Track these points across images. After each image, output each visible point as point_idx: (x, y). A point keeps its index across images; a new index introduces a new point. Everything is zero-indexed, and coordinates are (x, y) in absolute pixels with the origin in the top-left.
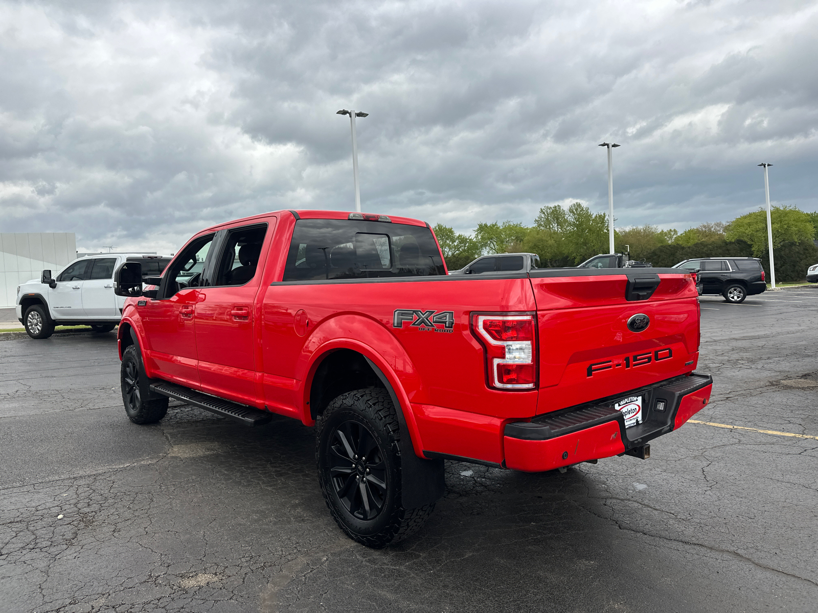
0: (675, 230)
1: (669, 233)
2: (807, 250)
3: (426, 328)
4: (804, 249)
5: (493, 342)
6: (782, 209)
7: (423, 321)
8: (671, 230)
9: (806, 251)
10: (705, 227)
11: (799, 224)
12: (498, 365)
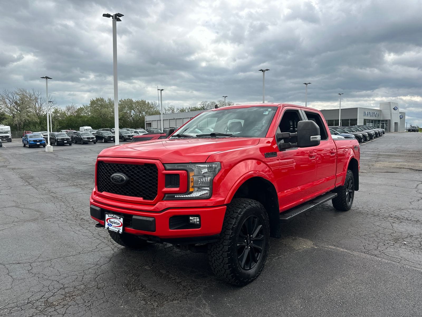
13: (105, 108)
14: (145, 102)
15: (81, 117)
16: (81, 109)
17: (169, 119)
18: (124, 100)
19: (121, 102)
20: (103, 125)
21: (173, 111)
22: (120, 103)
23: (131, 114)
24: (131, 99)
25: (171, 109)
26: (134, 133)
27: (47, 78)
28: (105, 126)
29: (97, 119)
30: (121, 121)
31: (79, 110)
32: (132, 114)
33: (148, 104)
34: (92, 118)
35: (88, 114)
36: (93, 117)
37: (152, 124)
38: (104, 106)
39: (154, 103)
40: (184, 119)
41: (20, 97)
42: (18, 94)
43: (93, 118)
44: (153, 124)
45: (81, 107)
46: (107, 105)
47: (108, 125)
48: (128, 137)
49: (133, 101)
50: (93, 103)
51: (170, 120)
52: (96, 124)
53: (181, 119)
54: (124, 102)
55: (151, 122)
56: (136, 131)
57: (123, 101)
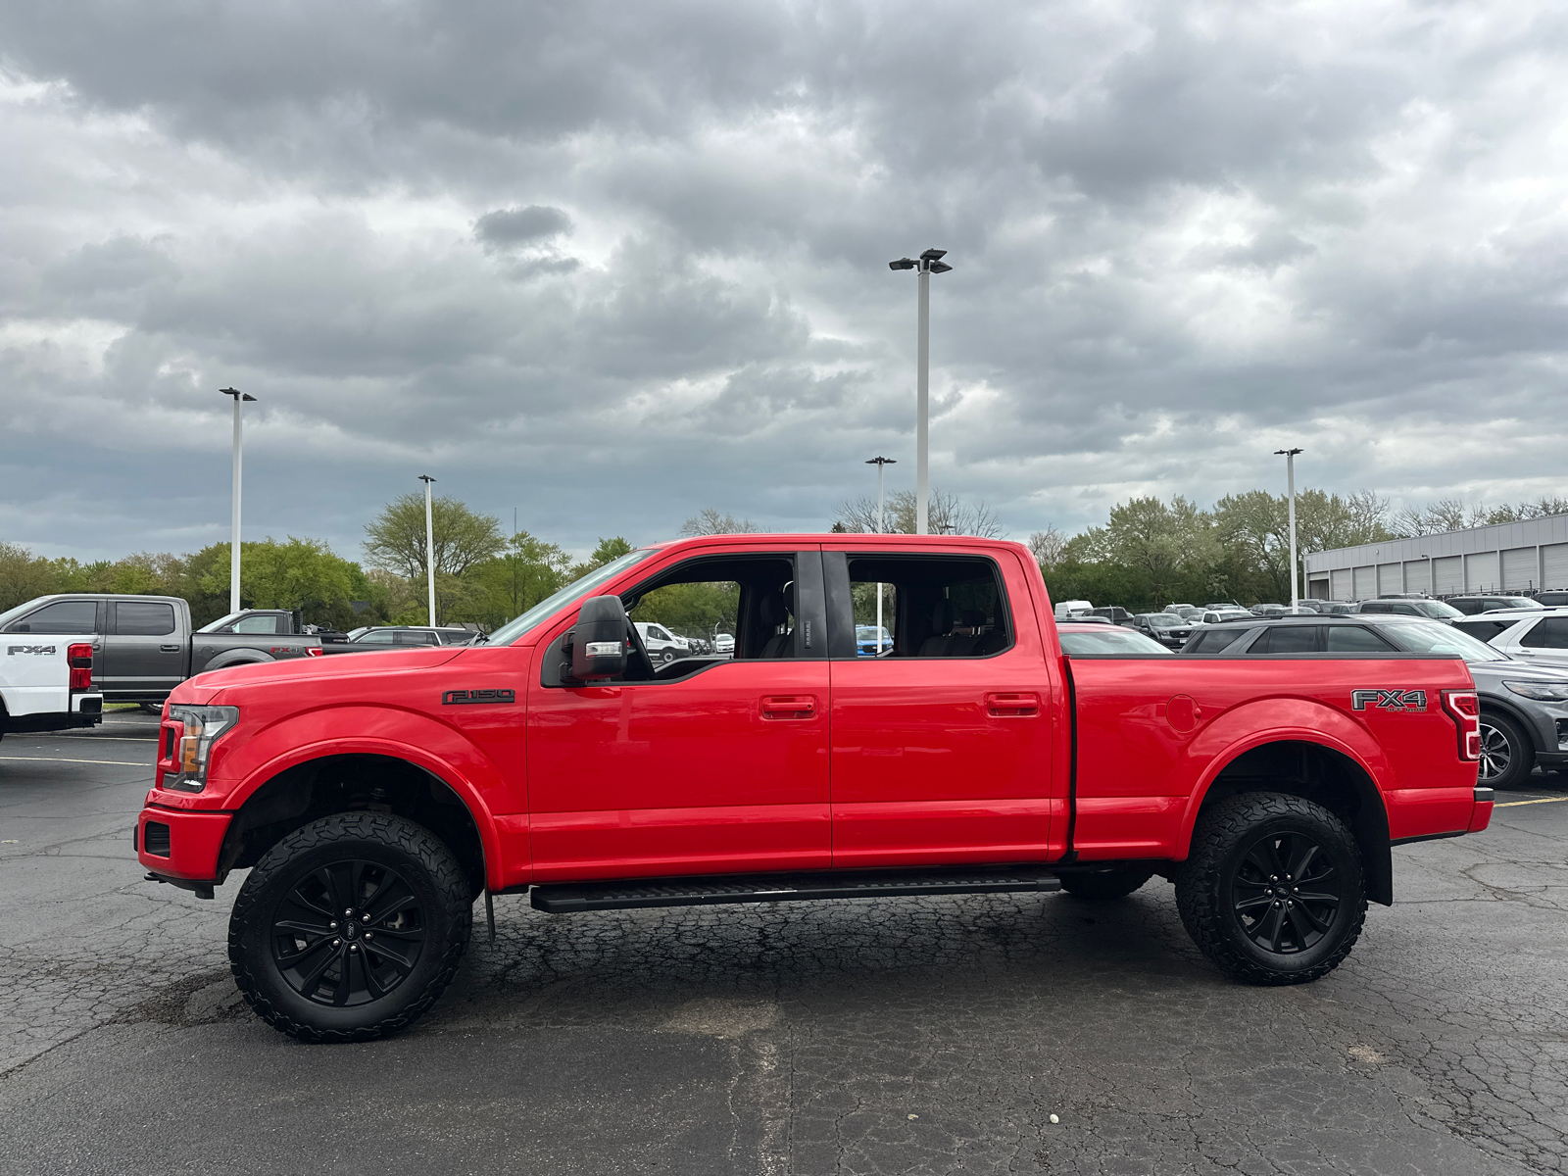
0: (73, 560)
1: (60, 564)
2: (342, 617)
3: (1396, 709)
4: (337, 615)
5: (1467, 717)
6: (304, 543)
7: (1391, 702)
8: (63, 559)
9: (341, 619)
10: (138, 559)
11: (331, 572)
12: (1471, 738)
13: (1164, 531)
14: (1322, 495)
15: (1078, 569)
16: (1081, 542)
17: (1404, 563)
18: (1238, 497)
19: (1227, 508)
20: (1154, 593)
21: (1455, 522)
22: (1222, 510)
23: (1263, 549)
24: (1262, 492)
25: (1445, 518)
26: (1202, 622)
27: (880, 461)
28: (1161, 598)
29: (1131, 572)
30: (1222, 577)
31: (1073, 544)
32: (1268, 548)
33: (1332, 505)
34: (1116, 572)
35: (1105, 557)
36: (1119, 567)
37: (1332, 585)
38: (1156, 525)
39: (1363, 499)
40: (1469, 559)
41: (901, 517)
42: (896, 510)
43: (1119, 570)
44: (1335, 583)
45: (1080, 536)
46: (1170, 521)
47: (1172, 593)
48: (1170, 638)
49: (1270, 499)
50: (1120, 517)
51: (1408, 566)
52: (1129, 591)
53: (1457, 560)
54: (1235, 504)
55: (1328, 577)
56: (1212, 615)
57: (1233, 501)
